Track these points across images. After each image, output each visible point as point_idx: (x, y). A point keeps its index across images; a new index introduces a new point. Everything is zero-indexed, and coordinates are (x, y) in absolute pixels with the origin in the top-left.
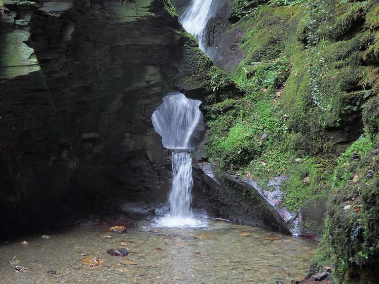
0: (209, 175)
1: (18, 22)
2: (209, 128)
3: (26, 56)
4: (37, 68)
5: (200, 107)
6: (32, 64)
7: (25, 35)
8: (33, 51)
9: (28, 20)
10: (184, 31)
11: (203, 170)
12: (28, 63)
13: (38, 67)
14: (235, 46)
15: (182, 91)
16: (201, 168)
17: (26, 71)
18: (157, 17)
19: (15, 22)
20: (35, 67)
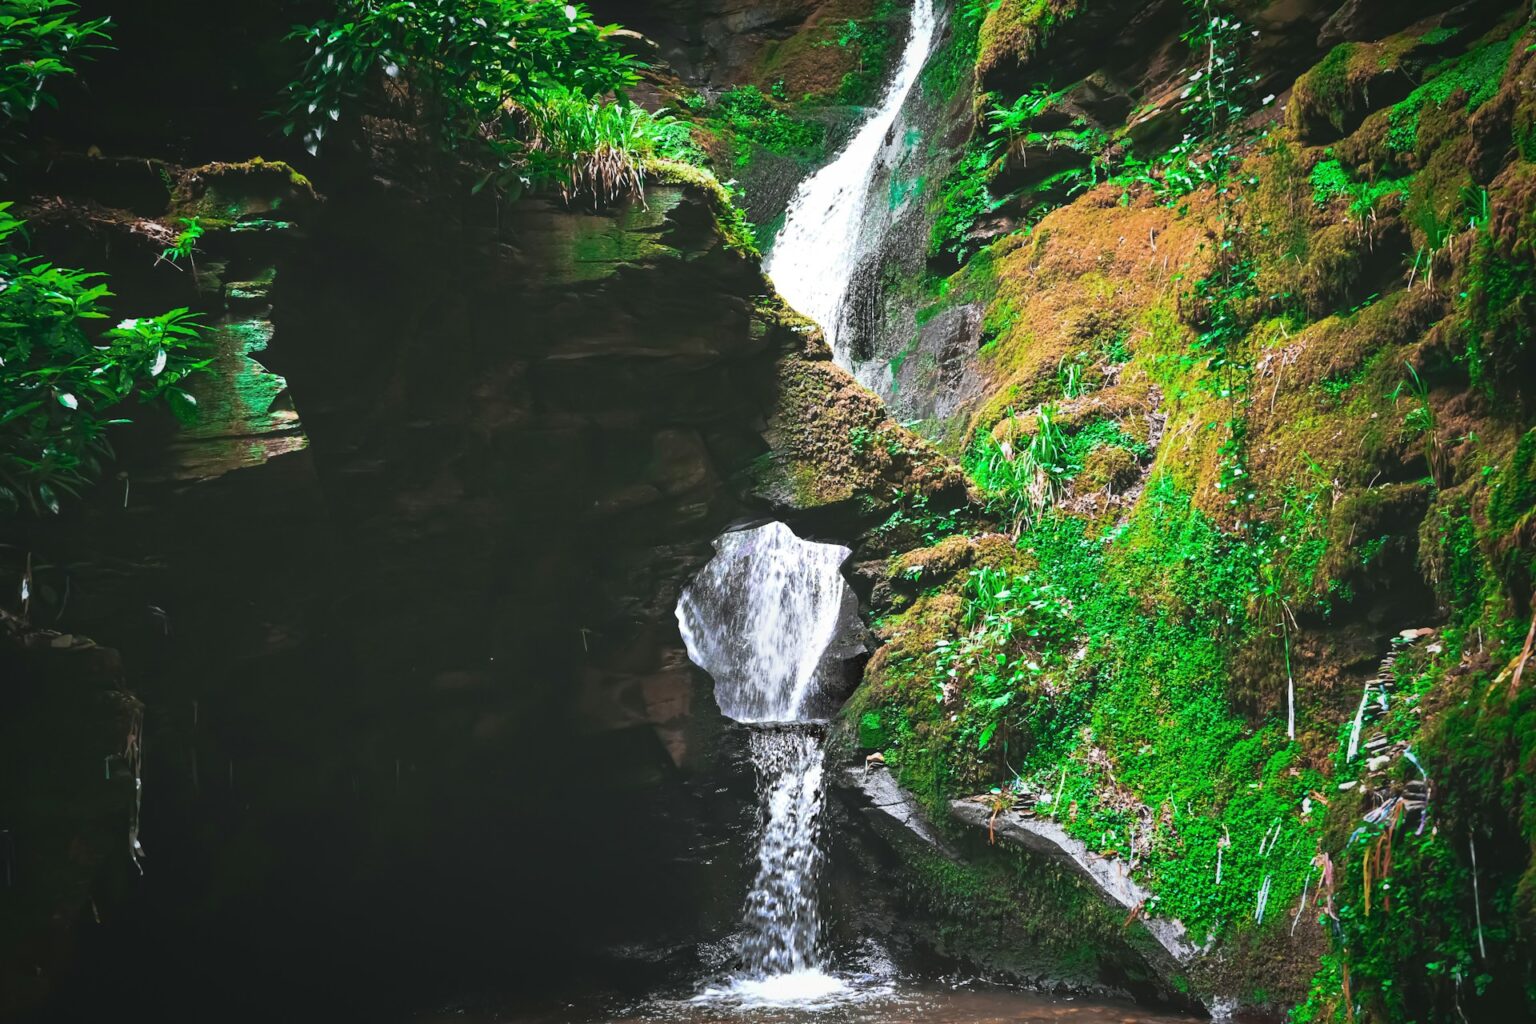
0: (890, 810)
1: (236, 290)
2: (881, 643)
3: (261, 404)
4: (296, 443)
5: (846, 569)
6: (281, 427)
7: (258, 332)
8: (285, 386)
9: (269, 282)
10: (779, 305)
11: (868, 793)
12: (266, 426)
13: (299, 440)
14: (956, 353)
15: (784, 514)
16: (861, 783)
17: (259, 452)
18: (689, 259)
19: (223, 289)
20: (288, 439)
